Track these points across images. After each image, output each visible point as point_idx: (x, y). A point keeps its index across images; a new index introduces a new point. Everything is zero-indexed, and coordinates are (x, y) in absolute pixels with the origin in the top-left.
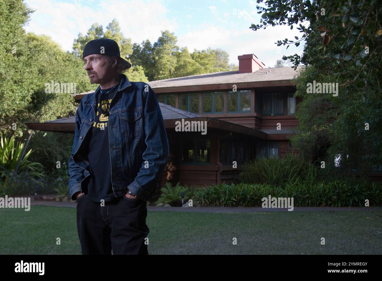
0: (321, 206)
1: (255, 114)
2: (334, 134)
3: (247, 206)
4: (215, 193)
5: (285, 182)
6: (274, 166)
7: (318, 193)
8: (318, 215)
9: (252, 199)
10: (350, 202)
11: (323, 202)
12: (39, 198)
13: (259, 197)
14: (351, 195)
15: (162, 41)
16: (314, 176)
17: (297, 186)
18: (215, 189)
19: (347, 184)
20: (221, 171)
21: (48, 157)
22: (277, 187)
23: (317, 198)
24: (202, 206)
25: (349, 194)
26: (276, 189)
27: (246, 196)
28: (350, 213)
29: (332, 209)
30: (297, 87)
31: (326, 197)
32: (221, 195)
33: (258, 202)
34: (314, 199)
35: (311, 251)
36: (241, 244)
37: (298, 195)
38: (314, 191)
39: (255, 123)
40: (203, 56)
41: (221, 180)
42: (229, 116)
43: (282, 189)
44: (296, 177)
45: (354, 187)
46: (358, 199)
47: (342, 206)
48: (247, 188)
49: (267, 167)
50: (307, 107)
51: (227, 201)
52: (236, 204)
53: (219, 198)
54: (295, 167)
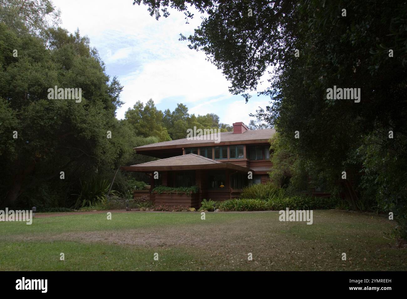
1: (246, 159)
2: (293, 170)
3: (249, 211)
4: (231, 204)
5: (268, 198)
6: (260, 189)
7: (286, 203)
9: (251, 207)
10: (303, 207)
13: (255, 205)
14: (304, 203)
15: (178, 110)
16: (283, 194)
17: (274, 200)
18: (231, 202)
19: (302, 198)
20: (232, 192)
22: (263, 201)
24: (225, 211)
25: (302, 203)
27: (248, 206)
30: (271, 143)
32: (234, 205)
33: (255, 208)
37: (276, 204)
38: (284, 202)
39: (246, 164)
40: (204, 120)
42: (232, 161)
43: (266, 202)
44: (273, 195)
45: (305, 199)
46: (308, 206)
49: (257, 190)
50: (278, 155)
51: (238, 208)
52: (243, 210)
53: (234, 207)
54: (272, 189)
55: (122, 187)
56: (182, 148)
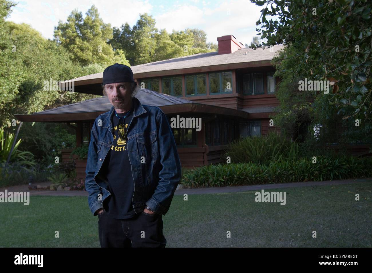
0: (304, 181)
1: (237, 95)
2: (314, 112)
3: (235, 185)
4: (203, 175)
5: (269, 160)
6: (257, 145)
7: (301, 168)
8: (303, 192)
9: (239, 178)
10: (331, 176)
11: (306, 177)
12: (33, 187)
13: (245, 176)
14: (332, 169)
15: (141, 24)
16: (296, 152)
17: (281, 163)
18: (204, 171)
19: (328, 159)
20: (208, 152)
21: (38, 145)
22: (262, 165)
23: (300, 174)
24: (192, 188)
25: (329, 168)
26: (261, 167)
27: (233, 176)
28: (333, 188)
29: (315, 183)
30: (276, 67)
31: (308, 173)
32: (209, 176)
33: (245, 180)
34: (297, 175)
35: (301, 230)
36: (235, 226)
37: (282, 172)
38: (297, 167)
39: (236, 103)
40: (182, 37)
41: (208, 161)
42: (211, 98)
43: (267, 167)
44: (279, 154)
45: (334, 161)
46: (338, 173)
47: (323, 180)
48: (234, 168)
49: (251, 146)
50: (287, 86)
51: (215, 182)
52: (224, 184)
53: (208, 179)
54: (277, 145)
55: (42, 145)
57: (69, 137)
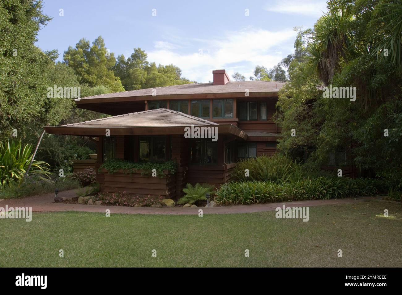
1: (237, 120)
12: (59, 200)
15: (134, 56)
20: (227, 170)
21: (51, 156)
53: (238, 197)
55: (55, 155)
56: (144, 101)
57: (79, 149)
